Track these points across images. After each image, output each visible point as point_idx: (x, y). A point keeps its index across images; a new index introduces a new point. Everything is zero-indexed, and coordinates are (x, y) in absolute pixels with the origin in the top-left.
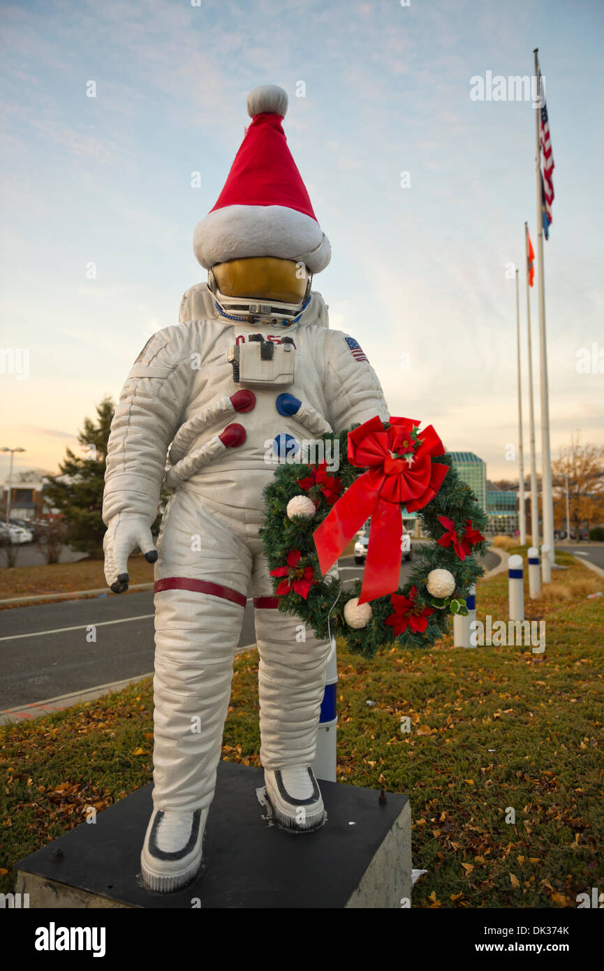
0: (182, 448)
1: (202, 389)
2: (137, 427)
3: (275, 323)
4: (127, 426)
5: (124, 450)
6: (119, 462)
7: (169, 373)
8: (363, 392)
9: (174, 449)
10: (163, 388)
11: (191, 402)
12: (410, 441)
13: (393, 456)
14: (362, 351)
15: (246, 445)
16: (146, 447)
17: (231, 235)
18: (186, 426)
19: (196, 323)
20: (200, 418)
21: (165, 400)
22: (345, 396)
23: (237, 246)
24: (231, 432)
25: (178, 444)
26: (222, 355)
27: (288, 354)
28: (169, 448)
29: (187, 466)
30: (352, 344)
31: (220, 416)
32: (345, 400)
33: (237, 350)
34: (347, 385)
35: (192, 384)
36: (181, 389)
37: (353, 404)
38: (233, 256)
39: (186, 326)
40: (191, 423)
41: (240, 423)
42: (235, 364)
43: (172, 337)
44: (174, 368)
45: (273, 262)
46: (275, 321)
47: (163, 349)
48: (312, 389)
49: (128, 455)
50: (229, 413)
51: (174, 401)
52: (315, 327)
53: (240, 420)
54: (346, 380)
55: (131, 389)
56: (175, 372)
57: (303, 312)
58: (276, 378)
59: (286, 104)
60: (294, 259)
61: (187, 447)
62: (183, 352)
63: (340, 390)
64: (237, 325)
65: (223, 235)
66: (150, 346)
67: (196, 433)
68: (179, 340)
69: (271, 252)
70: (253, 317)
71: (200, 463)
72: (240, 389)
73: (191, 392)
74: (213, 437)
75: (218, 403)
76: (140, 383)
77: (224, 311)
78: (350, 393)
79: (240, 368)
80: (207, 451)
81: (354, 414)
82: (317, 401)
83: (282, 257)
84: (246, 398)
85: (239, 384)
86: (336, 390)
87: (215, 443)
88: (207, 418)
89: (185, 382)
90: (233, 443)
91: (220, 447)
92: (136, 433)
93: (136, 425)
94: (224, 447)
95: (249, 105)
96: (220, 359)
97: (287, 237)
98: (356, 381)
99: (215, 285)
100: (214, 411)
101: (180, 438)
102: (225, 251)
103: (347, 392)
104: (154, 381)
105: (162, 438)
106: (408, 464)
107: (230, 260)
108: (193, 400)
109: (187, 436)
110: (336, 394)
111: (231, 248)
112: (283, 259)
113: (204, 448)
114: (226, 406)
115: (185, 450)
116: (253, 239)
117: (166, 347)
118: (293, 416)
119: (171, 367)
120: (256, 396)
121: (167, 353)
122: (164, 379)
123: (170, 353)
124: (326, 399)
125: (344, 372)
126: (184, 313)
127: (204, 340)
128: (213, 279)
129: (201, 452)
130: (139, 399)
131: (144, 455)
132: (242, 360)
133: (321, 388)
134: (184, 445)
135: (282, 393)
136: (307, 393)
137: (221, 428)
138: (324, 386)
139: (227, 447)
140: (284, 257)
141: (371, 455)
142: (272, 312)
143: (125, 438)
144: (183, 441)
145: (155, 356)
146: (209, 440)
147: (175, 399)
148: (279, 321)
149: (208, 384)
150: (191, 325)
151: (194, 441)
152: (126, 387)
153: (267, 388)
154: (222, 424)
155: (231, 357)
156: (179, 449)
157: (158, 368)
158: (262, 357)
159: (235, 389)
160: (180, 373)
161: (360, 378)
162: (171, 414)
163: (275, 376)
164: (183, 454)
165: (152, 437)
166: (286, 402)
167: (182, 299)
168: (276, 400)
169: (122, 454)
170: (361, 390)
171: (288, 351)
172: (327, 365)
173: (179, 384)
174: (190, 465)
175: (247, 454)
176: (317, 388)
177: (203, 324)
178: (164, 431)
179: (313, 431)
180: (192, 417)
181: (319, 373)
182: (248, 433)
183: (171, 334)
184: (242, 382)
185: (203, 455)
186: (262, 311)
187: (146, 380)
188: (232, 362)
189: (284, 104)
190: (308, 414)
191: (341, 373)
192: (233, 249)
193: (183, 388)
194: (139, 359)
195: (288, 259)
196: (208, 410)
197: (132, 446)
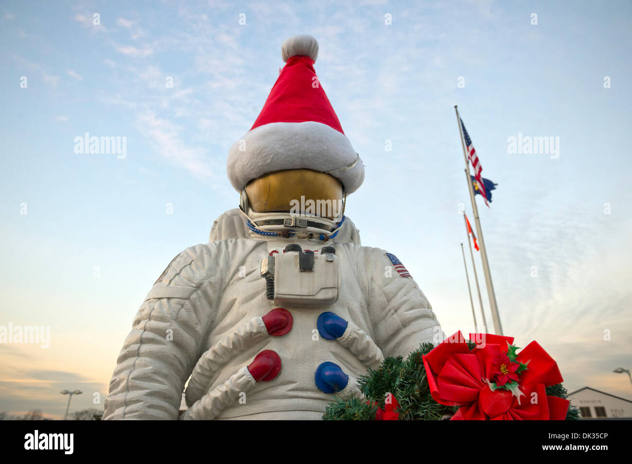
0: (202, 385)
1: (229, 311)
2: (147, 359)
3: (311, 238)
4: (135, 358)
5: (127, 389)
6: (119, 405)
7: (192, 293)
8: (415, 310)
9: (192, 386)
10: (183, 310)
11: (215, 327)
12: (509, 365)
13: (492, 387)
14: (404, 267)
15: (282, 378)
16: (156, 385)
17: (266, 148)
18: (208, 355)
19: (226, 242)
20: (225, 344)
21: (185, 325)
22: (395, 316)
23: (272, 158)
24: (264, 361)
25: (197, 379)
26: (254, 271)
27: (331, 264)
28: (186, 385)
29: (205, 409)
30: (394, 261)
31: (250, 340)
32: (394, 320)
33: (272, 262)
34: (394, 303)
35: (218, 306)
36: (205, 311)
37: (405, 324)
38: (268, 169)
39: (216, 244)
40: (214, 351)
41: (274, 350)
42: (269, 277)
43: (198, 253)
44: (199, 286)
45: (310, 175)
46: (311, 236)
47: (188, 266)
48: (356, 306)
49: (133, 395)
50: (261, 337)
51: (195, 326)
52: (352, 245)
53: (273, 345)
54: (394, 297)
55: (146, 312)
56: (199, 292)
57: (339, 229)
58: (318, 293)
59: (317, 49)
60: (331, 172)
61: (208, 383)
62: (210, 269)
63: (387, 309)
64: (270, 241)
65: (258, 149)
66: (174, 264)
67: (219, 365)
68: (206, 256)
69: (307, 164)
70: (288, 231)
71: (222, 404)
72: (274, 307)
73: (216, 315)
74: (241, 368)
75: (248, 325)
76: (156, 305)
77: (257, 227)
78: (399, 311)
79: (275, 282)
80: (233, 388)
81: (408, 336)
82: (362, 321)
83: (317, 170)
84: (282, 317)
85: (273, 302)
86: (383, 308)
87: (242, 376)
88: (233, 343)
89: (210, 303)
90: (264, 376)
91: (249, 382)
92: (145, 366)
93: (145, 356)
94: (253, 381)
95: (283, 50)
96: (251, 275)
97: (324, 150)
98: (404, 298)
99: (247, 205)
100: (242, 334)
101: (199, 371)
102: (260, 164)
103: (396, 311)
104: (173, 301)
105: (178, 372)
106: (515, 397)
107: (265, 175)
108: (218, 324)
109: (208, 368)
110: (384, 313)
111: (266, 160)
112: (319, 172)
113: (227, 383)
114: (258, 328)
115: (205, 387)
116: (289, 150)
117: (190, 264)
118: (338, 339)
119: (194, 285)
120: (293, 315)
121: (191, 269)
122: (185, 299)
123: (195, 270)
124: (371, 320)
125: (389, 288)
126: (214, 235)
127: (233, 257)
128: (245, 198)
129: (224, 388)
130: (153, 323)
131: (152, 394)
132: (278, 272)
133: (365, 306)
134: (204, 380)
135: (323, 312)
136: (351, 312)
137: (250, 357)
138: (368, 304)
139: (257, 381)
140: (321, 170)
141: (461, 387)
142: (308, 226)
143: (130, 373)
144: (202, 375)
145: (178, 274)
146: (235, 372)
147: (196, 324)
148: (315, 236)
149: (237, 304)
150: (220, 242)
151: (216, 375)
152: (141, 311)
153: (305, 305)
154: (251, 351)
155: (264, 269)
156: (198, 386)
157: (180, 287)
158: (301, 268)
159: (269, 307)
160: (205, 293)
161: (408, 295)
162: (191, 342)
163: (316, 290)
164: (203, 392)
165: (165, 370)
166: (329, 322)
167: (213, 224)
168: (316, 320)
169: (125, 393)
170: (412, 308)
171: (331, 261)
172: (370, 281)
173: (203, 305)
174: (209, 407)
175: (282, 390)
176: (362, 307)
177: (233, 242)
178: (181, 363)
179: (361, 357)
180: (216, 343)
181: (363, 290)
182: (283, 362)
183: (198, 251)
184: (277, 298)
185: (226, 392)
186: (298, 224)
187: (165, 301)
188: (265, 275)
189: (315, 49)
190: (356, 335)
191: (388, 289)
192: (268, 161)
193: (208, 310)
194: (160, 280)
195: (324, 173)
196: (235, 333)
197: (138, 382)
